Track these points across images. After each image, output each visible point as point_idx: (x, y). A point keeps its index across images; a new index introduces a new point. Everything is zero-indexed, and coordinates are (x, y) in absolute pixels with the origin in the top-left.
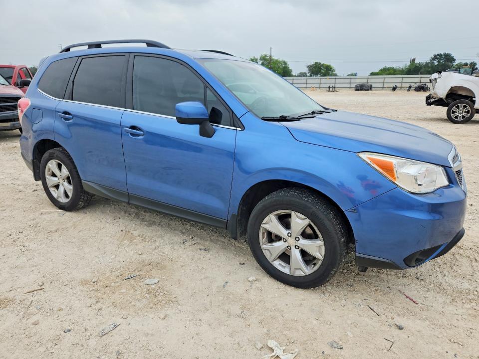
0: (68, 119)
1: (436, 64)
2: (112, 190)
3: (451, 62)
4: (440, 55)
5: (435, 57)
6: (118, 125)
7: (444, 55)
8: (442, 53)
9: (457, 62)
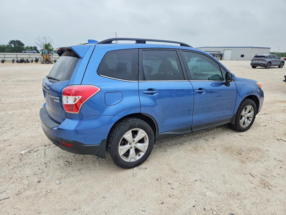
0: (153, 94)
1: (13, 46)
2: (178, 130)
3: (22, 46)
4: (14, 41)
5: (12, 42)
6: (191, 89)
7: (16, 41)
8: (15, 40)
9: (25, 46)
